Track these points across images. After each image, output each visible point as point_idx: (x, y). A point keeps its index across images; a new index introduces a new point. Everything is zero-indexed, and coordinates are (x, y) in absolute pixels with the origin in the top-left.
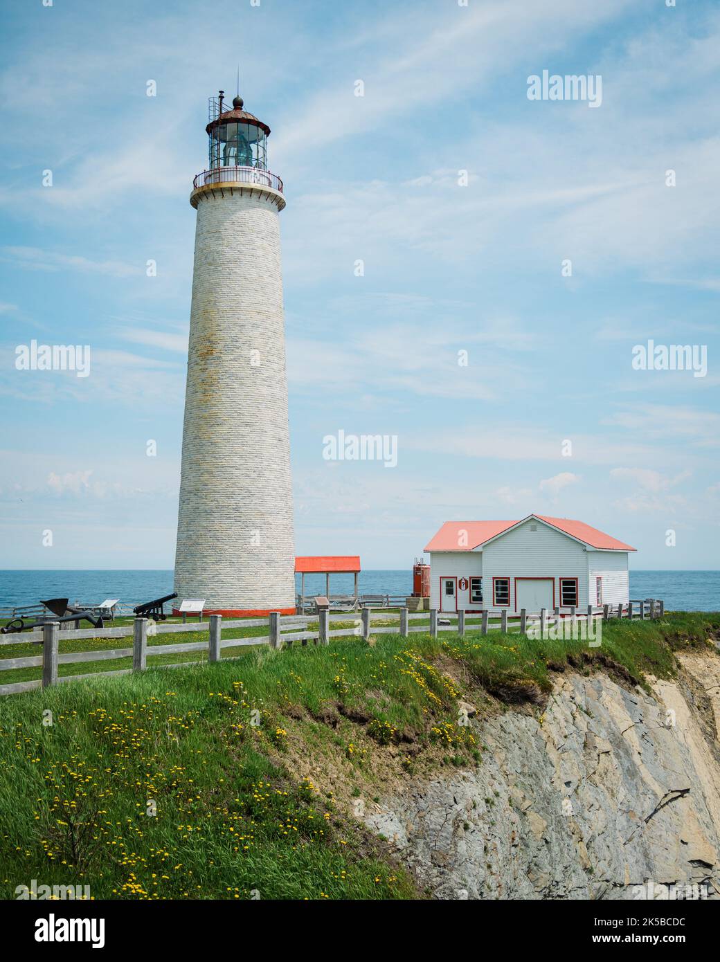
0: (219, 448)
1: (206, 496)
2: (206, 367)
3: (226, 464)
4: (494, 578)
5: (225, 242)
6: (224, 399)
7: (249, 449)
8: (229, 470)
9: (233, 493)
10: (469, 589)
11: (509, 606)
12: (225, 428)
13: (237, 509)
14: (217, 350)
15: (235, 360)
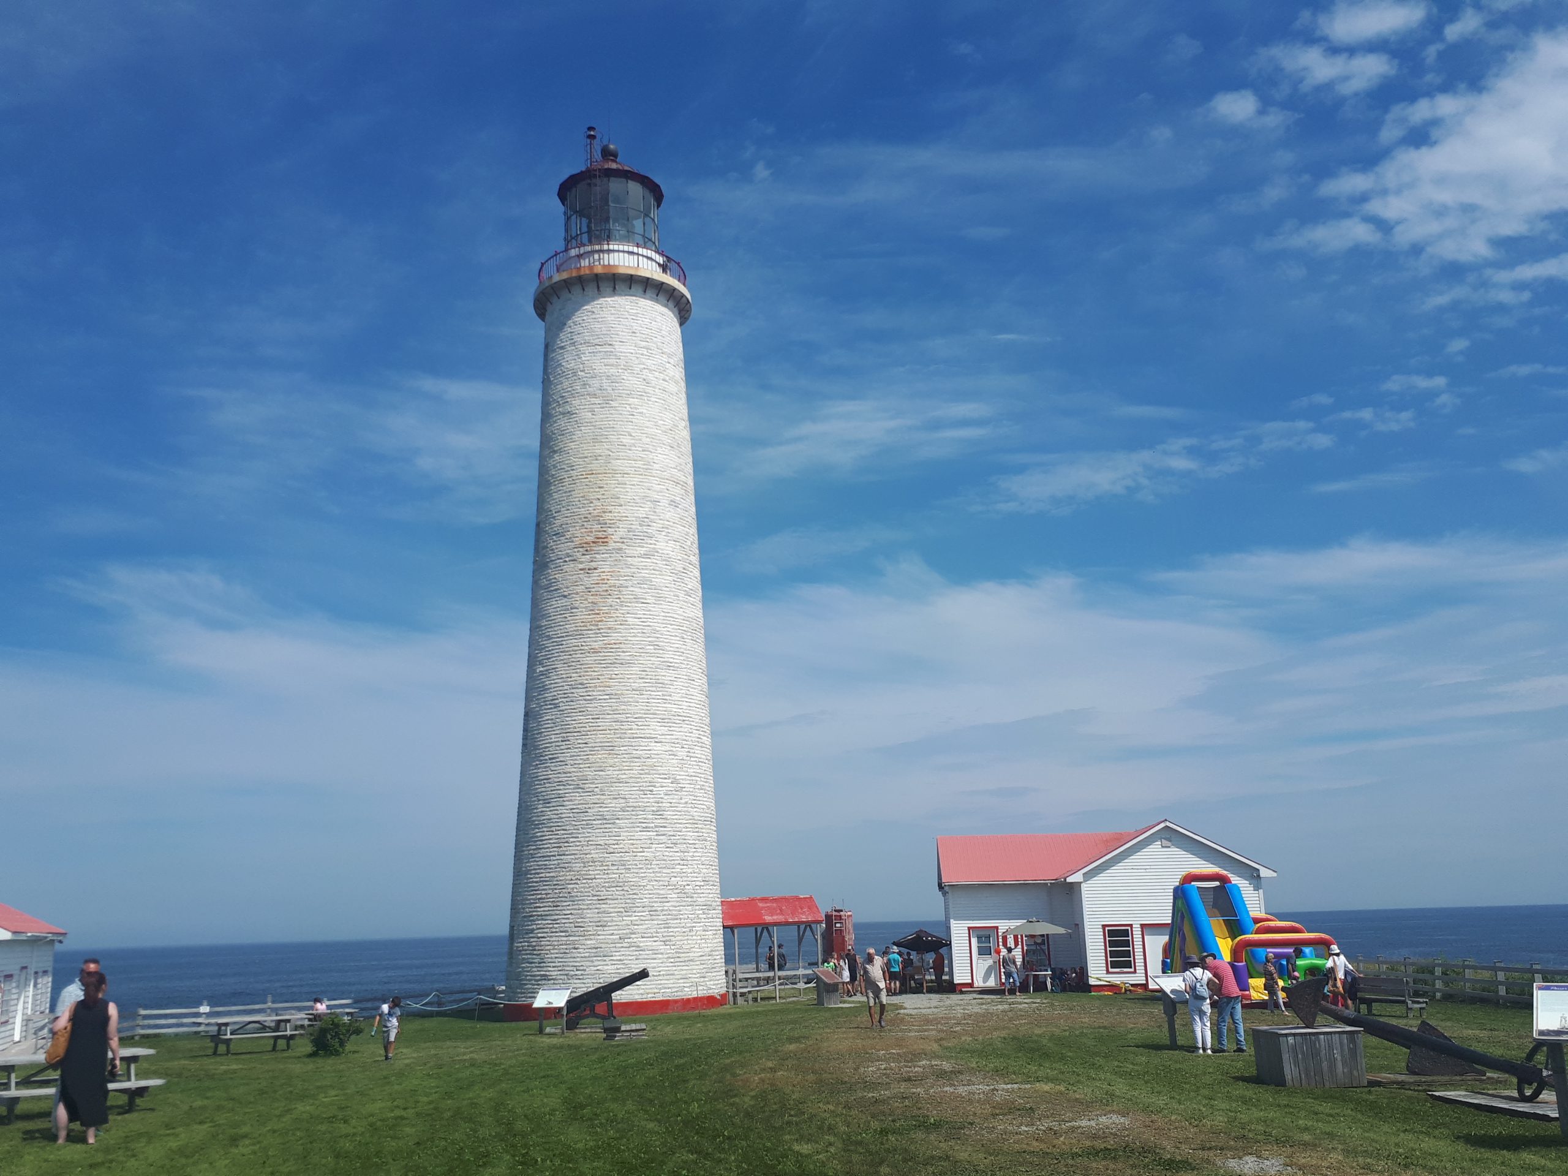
0: (625, 703)
1: (601, 790)
2: (594, 565)
3: (639, 733)
4: (1104, 926)
5: (622, 362)
6: (631, 620)
7: (674, 708)
8: (643, 742)
9: (652, 784)
10: (1020, 946)
11: (1135, 972)
12: (635, 669)
13: (658, 813)
14: (616, 538)
15: (646, 556)
